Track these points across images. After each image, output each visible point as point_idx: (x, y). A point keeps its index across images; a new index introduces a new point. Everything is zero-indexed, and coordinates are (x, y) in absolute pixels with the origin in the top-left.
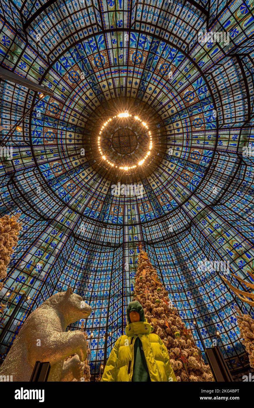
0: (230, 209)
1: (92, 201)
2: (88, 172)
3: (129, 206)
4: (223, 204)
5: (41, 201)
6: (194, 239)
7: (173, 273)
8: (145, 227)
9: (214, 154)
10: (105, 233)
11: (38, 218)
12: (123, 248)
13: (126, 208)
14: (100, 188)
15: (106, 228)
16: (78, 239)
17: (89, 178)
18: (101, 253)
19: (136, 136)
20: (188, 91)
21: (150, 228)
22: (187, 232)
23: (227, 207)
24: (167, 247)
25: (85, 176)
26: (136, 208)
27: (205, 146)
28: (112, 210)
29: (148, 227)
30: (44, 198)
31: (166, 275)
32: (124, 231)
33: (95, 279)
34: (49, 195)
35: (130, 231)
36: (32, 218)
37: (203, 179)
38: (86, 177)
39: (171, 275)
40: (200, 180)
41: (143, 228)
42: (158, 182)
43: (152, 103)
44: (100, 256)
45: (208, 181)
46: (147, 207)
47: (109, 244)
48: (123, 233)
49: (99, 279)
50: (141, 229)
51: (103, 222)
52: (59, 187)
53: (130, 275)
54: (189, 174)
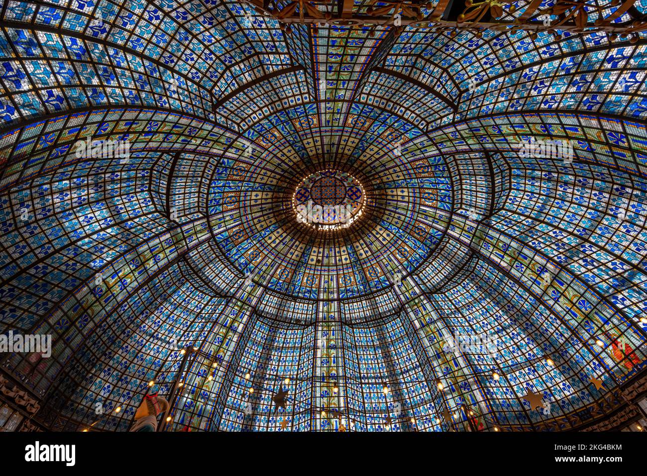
0: (450, 301)
1: (279, 270)
2: (277, 235)
3: (326, 277)
4: (444, 293)
5: (217, 275)
6: (403, 325)
7: (372, 360)
8: (344, 304)
9: (443, 237)
10: (294, 308)
11: (212, 294)
12: (315, 328)
13: (323, 279)
14: (291, 253)
15: (296, 302)
16: (261, 316)
17: (277, 241)
18: (287, 330)
19: (346, 187)
20: (421, 162)
21: (351, 305)
22: (396, 316)
23: (448, 298)
24: (369, 328)
25: (273, 239)
26: (335, 279)
27: (434, 224)
28: (305, 281)
29: (348, 303)
30: (221, 272)
31: (363, 362)
32: (317, 308)
33: (279, 361)
34: (226, 267)
35: (325, 308)
36: (206, 294)
37: (425, 261)
38: (274, 242)
39: (370, 362)
40: (421, 261)
41: (342, 304)
42: (367, 252)
43: (372, 163)
44: (286, 334)
45: (431, 263)
46: (350, 279)
47: (298, 321)
48: (317, 310)
49: (285, 361)
50: (339, 307)
51: (292, 296)
52: (239, 257)
53: (322, 362)
54: (408, 250)
